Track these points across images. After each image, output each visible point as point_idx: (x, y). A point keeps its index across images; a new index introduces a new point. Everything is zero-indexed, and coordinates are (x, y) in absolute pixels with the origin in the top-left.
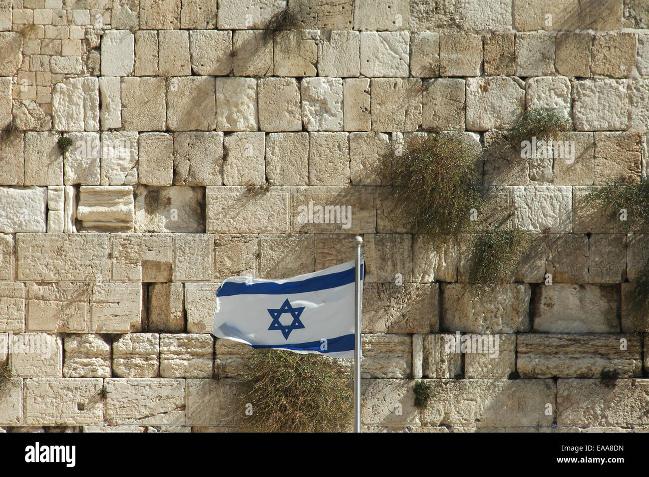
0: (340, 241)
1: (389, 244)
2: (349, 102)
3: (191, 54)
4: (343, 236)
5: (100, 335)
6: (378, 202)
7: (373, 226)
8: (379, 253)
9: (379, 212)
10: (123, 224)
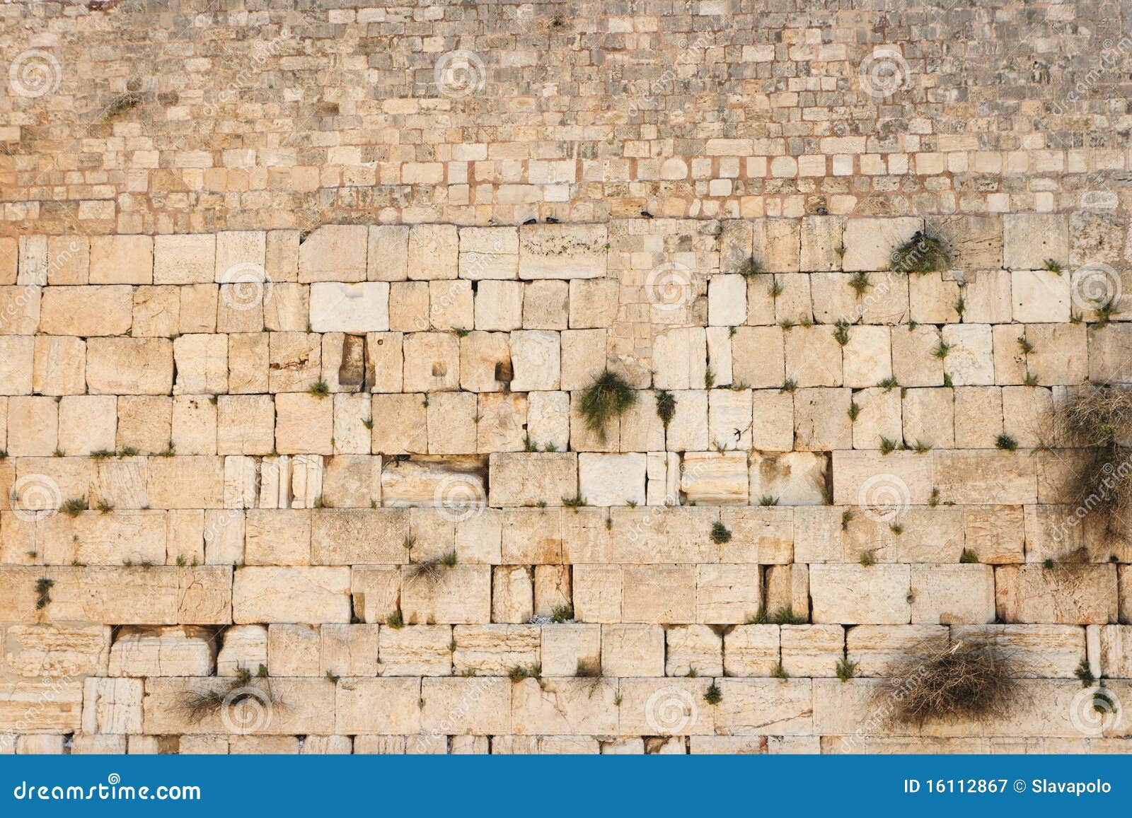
0: (994, 513)
1: (1054, 517)
2: (1000, 350)
3: (812, 300)
4: (998, 508)
5: (709, 625)
6: (1039, 466)
7: (1034, 495)
8: (1043, 527)
9: (1041, 479)
10: (735, 496)
